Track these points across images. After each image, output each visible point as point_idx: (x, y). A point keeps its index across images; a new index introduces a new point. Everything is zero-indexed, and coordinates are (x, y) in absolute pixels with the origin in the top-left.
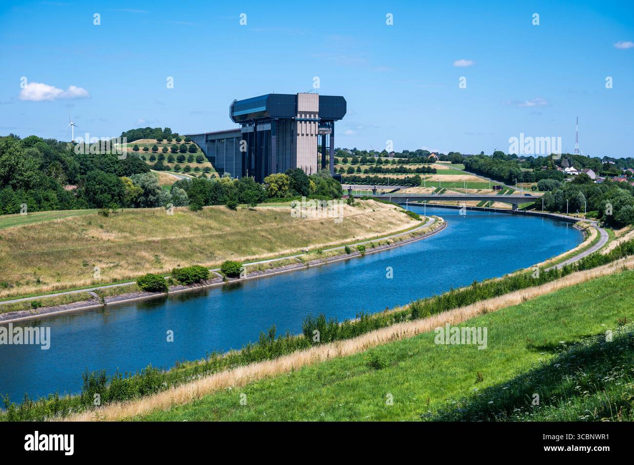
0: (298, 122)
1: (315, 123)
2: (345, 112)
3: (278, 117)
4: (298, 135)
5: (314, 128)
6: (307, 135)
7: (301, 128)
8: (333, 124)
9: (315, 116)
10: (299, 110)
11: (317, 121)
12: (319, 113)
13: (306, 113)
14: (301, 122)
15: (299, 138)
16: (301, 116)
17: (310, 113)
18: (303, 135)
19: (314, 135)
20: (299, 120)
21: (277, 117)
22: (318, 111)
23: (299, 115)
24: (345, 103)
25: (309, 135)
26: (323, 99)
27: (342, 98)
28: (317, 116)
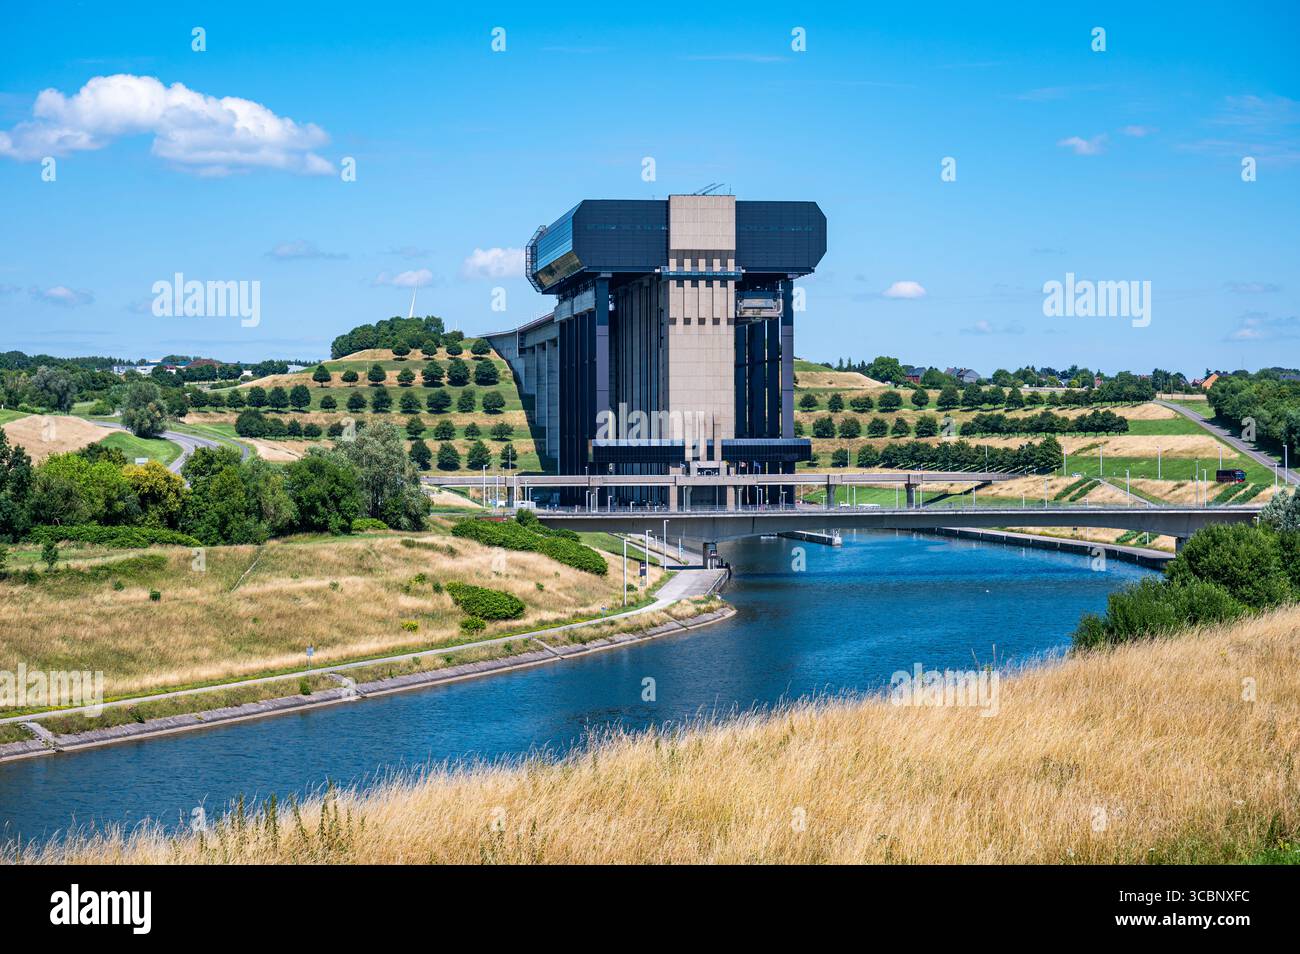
0: (673, 284)
1: (724, 284)
2: (820, 249)
3: (612, 268)
4: (674, 321)
5: (721, 300)
6: (702, 321)
7: (681, 301)
8: (789, 287)
9: (724, 264)
10: (673, 246)
11: (731, 278)
12: (739, 255)
13: (695, 255)
14: (680, 283)
15: (677, 335)
16: (680, 264)
17: (710, 255)
18: (687, 321)
19: (723, 323)
20: (673, 278)
21: (606, 268)
22: (732, 246)
23: (673, 262)
24: (822, 220)
25: (709, 322)
26: (746, 213)
27: (812, 207)
28: (731, 262)
